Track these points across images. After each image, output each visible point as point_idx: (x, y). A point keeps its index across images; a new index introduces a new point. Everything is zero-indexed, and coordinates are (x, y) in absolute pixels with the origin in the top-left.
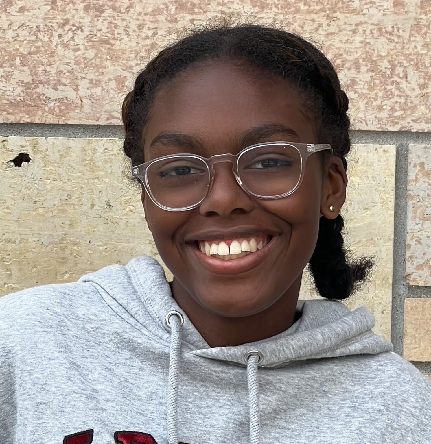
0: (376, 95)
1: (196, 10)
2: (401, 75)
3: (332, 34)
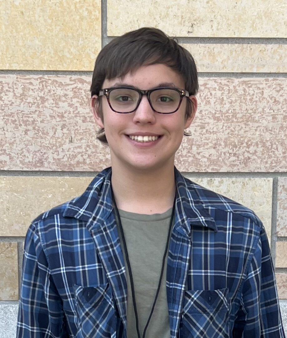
0: (265, 157)
2: (275, 148)
3: (247, 131)
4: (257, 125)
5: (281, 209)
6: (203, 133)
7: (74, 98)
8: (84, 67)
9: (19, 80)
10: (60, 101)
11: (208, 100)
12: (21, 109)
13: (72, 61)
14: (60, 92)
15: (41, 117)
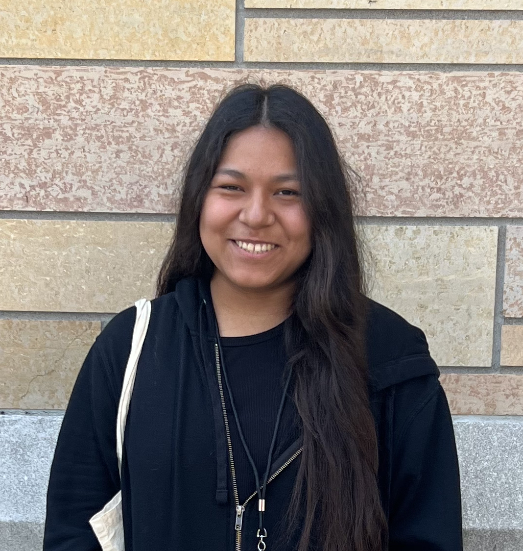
0: (486, 194)
1: (371, 140)
2: (503, 181)
3: (459, 154)
4: (474, 144)
5: (511, 276)
6: (389, 156)
7: (192, 102)
8: (208, 55)
9: (109, 75)
10: (170, 107)
11: (399, 105)
12: (111, 119)
13: (190, 46)
14: (170, 92)
15: (140, 132)
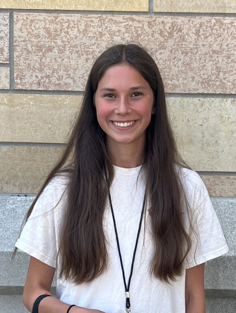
6: (228, 62)
7: (126, 33)
8: (135, 8)
9: (83, 18)
10: (114, 35)
11: (234, 36)
12: (83, 42)
13: (125, 4)
14: (114, 28)
15: (99, 48)
